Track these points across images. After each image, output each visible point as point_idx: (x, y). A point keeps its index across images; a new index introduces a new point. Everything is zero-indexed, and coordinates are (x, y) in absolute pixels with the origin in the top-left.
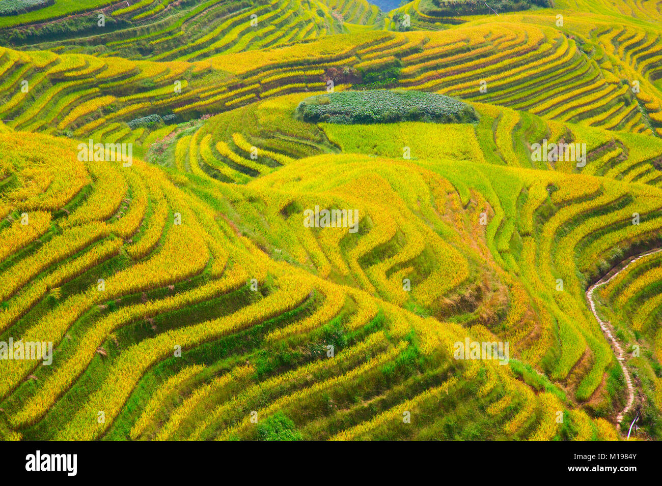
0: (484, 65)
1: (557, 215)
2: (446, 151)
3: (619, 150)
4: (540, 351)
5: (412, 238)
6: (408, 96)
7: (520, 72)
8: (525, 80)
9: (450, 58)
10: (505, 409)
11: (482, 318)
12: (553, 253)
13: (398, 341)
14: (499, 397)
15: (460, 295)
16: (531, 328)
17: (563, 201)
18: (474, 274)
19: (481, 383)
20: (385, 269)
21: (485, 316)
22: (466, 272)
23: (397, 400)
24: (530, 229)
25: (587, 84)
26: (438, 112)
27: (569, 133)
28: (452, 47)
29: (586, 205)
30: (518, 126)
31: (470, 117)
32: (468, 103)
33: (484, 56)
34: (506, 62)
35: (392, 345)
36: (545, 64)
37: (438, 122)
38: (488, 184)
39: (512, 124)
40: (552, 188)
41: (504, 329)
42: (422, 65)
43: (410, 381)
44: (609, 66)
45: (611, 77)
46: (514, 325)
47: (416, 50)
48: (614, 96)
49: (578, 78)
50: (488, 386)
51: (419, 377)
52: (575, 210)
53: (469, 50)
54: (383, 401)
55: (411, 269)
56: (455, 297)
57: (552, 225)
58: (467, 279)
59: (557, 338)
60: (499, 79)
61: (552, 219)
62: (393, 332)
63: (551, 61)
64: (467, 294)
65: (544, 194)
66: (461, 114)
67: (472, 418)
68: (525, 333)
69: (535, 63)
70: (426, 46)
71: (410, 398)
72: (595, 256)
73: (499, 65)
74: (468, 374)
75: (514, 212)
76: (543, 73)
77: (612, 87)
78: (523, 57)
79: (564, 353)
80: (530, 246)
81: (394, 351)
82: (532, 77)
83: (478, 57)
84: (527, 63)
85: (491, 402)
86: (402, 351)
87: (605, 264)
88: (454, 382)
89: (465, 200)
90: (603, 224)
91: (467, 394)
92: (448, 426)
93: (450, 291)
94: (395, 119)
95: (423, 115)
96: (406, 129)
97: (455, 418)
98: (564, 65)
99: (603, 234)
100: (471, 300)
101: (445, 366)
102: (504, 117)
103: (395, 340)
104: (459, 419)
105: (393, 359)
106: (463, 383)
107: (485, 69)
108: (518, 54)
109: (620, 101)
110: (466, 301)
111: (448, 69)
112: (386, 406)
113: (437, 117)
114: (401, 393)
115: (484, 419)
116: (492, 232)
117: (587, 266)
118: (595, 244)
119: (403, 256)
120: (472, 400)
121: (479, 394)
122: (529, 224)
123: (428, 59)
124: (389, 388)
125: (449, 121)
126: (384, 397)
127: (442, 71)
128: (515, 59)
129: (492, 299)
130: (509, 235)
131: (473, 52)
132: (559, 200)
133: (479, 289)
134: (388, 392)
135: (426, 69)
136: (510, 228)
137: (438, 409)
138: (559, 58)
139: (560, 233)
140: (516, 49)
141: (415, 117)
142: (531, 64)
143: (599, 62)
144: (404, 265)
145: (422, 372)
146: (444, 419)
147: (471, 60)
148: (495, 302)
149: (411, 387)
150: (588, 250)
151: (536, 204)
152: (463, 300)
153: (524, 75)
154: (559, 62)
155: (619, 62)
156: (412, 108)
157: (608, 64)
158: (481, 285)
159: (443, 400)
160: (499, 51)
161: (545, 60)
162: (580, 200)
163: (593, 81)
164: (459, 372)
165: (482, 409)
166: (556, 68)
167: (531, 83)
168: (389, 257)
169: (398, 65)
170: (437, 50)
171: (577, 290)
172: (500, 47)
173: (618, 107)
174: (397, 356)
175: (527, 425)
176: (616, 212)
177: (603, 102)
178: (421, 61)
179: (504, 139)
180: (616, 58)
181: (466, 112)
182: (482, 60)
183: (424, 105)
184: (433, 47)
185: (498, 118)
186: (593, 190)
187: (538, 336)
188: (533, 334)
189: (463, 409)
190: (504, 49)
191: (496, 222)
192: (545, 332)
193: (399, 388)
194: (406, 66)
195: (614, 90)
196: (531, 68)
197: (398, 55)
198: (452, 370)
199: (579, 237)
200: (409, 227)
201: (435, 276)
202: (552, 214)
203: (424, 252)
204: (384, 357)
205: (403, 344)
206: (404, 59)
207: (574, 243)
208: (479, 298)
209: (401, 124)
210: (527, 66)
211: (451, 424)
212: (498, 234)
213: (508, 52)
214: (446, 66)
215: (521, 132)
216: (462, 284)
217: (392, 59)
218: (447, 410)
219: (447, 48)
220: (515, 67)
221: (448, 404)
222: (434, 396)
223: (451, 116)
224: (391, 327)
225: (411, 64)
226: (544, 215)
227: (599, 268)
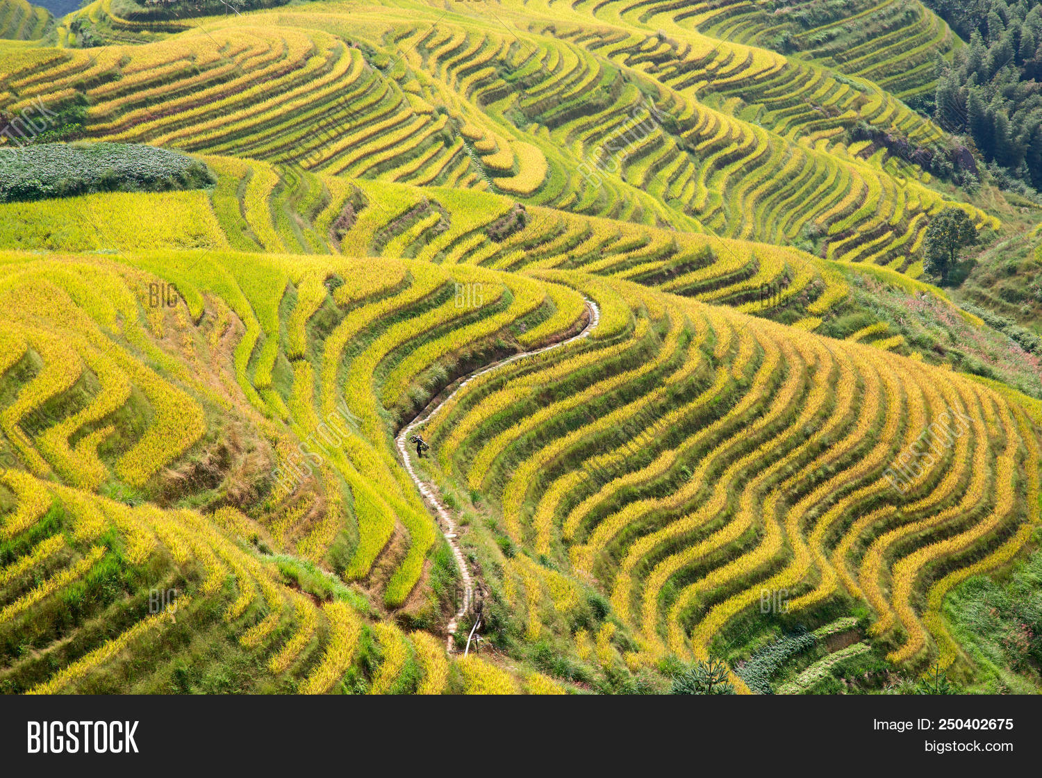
0: (222, 96)
1: (344, 323)
2: (165, 236)
3: (436, 216)
4: (326, 538)
5: (108, 380)
6: (96, 151)
7: (280, 104)
8: (289, 115)
9: (166, 87)
10: (269, 635)
11: (231, 495)
12: (341, 383)
13: (89, 547)
14: (259, 618)
15: (193, 463)
16: (309, 504)
17: (352, 301)
18: (214, 428)
19: (229, 599)
20: (67, 433)
21: (236, 492)
22: (201, 427)
23: (91, 643)
24: (302, 349)
25: (385, 116)
26: (148, 174)
27: (358, 195)
28: (168, 68)
29: (387, 305)
30: (278, 189)
31: (203, 179)
32: (198, 157)
33: (221, 81)
34: (257, 89)
35: (78, 555)
36: (318, 88)
37: (149, 191)
38: (232, 283)
39: (268, 186)
40: (332, 282)
41: (267, 510)
42: (122, 100)
43: (112, 610)
44: (417, 87)
45: (421, 104)
46: (283, 502)
47: (109, 77)
48: (427, 132)
49: (371, 107)
50: (241, 603)
51: (127, 601)
52: (370, 312)
53: (195, 72)
54: (68, 647)
55: (111, 429)
56: (186, 467)
57: (337, 340)
58: (204, 437)
59: (351, 514)
60: (249, 117)
61: (337, 330)
62: (80, 534)
63: (328, 84)
64: (204, 459)
65: (322, 292)
66: (185, 175)
67: (216, 655)
68: (301, 512)
69: (302, 89)
70: (126, 69)
71: (114, 637)
72: (405, 382)
73: (246, 94)
74: (207, 587)
75: (276, 324)
76: (316, 104)
77: (422, 119)
78: (283, 79)
79: (363, 537)
80: (304, 375)
81: (82, 564)
82: (300, 110)
83: (212, 84)
84: (290, 88)
85: (246, 626)
86: (96, 562)
87: (423, 393)
88: (185, 603)
89: (196, 312)
90: (414, 331)
91: (206, 619)
92: (179, 674)
93: (177, 459)
94: (77, 190)
95: (124, 180)
96: (98, 205)
97: (189, 660)
98: (347, 89)
99: (416, 346)
100: (212, 468)
101: (169, 579)
102: (255, 176)
103: (82, 547)
104: (196, 659)
105: (81, 577)
106: (199, 603)
107: (224, 102)
108: (275, 75)
109: (437, 140)
110: (203, 471)
111: (165, 104)
112: (73, 654)
113: (147, 183)
114: (97, 630)
115: (239, 655)
116: (243, 358)
117: (395, 398)
118: (405, 363)
119: (95, 410)
120: (215, 627)
121: (227, 617)
122: (301, 340)
123: (131, 90)
124: (76, 624)
125: (168, 187)
126: (70, 640)
127: (155, 108)
128: (271, 83)
129: (246, 464)
130: (270, 361)
131: (202, 75)
132: (345, 300)
133: (223, 451)
134: (75, 632)
135: (130, 107)
136: (271, 351)
137: (160, 649)
138: (339, 79)
139: (350, 351)
140: (271, 68)
141: (110, 185)
142: (297, 91)
143: (400, 81)
144: (98, 424)
145: (131, 593)
146: (172, 664)
147: (201, 88)
148: (250, 469)
149: (113, 619)
150: (394, 374)
151: (311, 309)
152: (199, 471)
153: (287, 107)
154: (340, 85)
155: (430, 80)
156: (105, 170)
157: (413, 85)
158: (226, 444)
159: (169, 634)
160: (244, 72)
161: (317, 82)
162: (377, 297)
163: (393, 112)
164: (192, 586)
165: (233, 639)
166: (336, 94)
167: (299, 119)
168: (73, 413)
169: (83, 103)
170: (144, 75)
171: (381, 436)
172: (244, 66)
173: (434, 150)
174: (88, 572)
175: (304, 656)
176: (433, 311)
177: (411, 143)
178: (120, 94)
179: (258, 211)
180: (426, 74)
181: (194, 172)
182: (219, 88)
183: (124, 164)
184: (137, 71)
185: (246, 177)
186: (396, 280)
187: (322, 515)
188: (313, 513)
189: (201, 643)
190: (251, 69)
191: (248, 342)
192: (332, 508)
193: (91, 624)
194: (95, 104)
195: (427, 123)
196: (297, 97)
197: (79, 86)
198: (180, 583)
199: (380, 355)
200: (104, 362)
201: (151, 436)
202: (336, 323)
203: (130, 401)
204: (65, 576)
205: (98, 552)
206: (91, 91)
207: (373, 364)
208: (224, 465)
209: (89, 197)
210: (290, 94)
211: (185, 669)
212: (253, 360)
213: (258, 73)
214: (162, 99)
215: (283, 197)
216: (196, 445)
217: (70, 93)
218: (175, 649)
219: (160, 70)
220: (272, 95)
221: (177, 638)
222: (153, 629)
223: (170, 179)
224: (76, 526)
225: (104, 99)
226: (323, 326)
227: (413, 399)
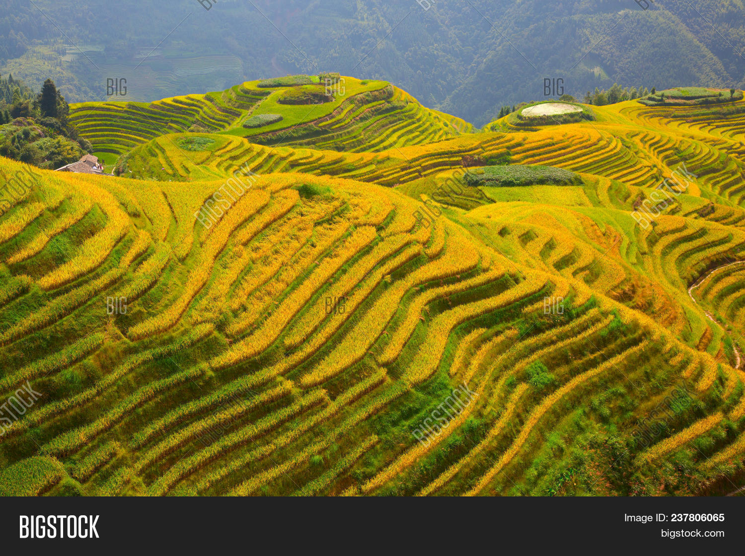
0: (564, 154)
1: (660, 241)
2: (568, 203)
3: (676, 204)
4: (679, 326)
5: (584, 252)
6: (535, 169)
7: (587, 159)
8: (591, 164)
9: (542, 150)
10: (680, 362)
12: (663, 266)
14: (675, 354)
15: (622, 289)
16: (670, 312)
17: (663, 232)
18: (629, 276)
19: (663, 344)
20: (572, 271)
21: (640, 304)
22: (624, 275)
23: (611, 355)
24: (646, 250)
25: (631, 167)
26: (558, 178)
27: (642, 193)
28: (543, 142)
29: (678, 235)
30: (610, 188)
31: (579, 182)
32: (576, 173)
33: (564, 148)
34: (578, 152)
35: (603, 318)
36: (603, 154)
37: (558, 185)
38: (613, 220)
39: (607, 186)
40: (654, 224)
42: (524, 154)
43: (618, 342)
45: (645, 163)
46: (659, 310)
47: (519, 145)
48: (649, 175)
49: (625, 163)
50: (668, 346)
51: (624, 339)
52: (671, 238)
53: (553, 144)
55: (587, 272)
56: (619, 291)
57: (659, 248)
58: (625, 279)
60: (574, 164)
61: (657, 244)
62: (603, 309)
63: (607, 152)
64: (626, 288)
65: (650, 228)
66: (573, 179)
67: (660, 367)
68: (668, 315)
69: (596, 153)
70: (526, 142)
71: (620, 354)
72: (689, 268)
73: (574, 154)
74: (655, 337)
75: (634, 239)
76: (602, 160)
77: (647, 169)
78: (589, 149)
80: (648, 260)
81: (606, 322)
82: (595, 162)
83: (560, 149)
84: (592, 153)
85: (671, 357)
86: (611, 321)
87: (696, 274)
88: (647, 343)
89: (603, 230)
90: (691, 247)
91: (656, 351)
92: (646, 373)
93: (616, 287)
94: (529, 183)
95: (548, 180)
96: (537, 189)
97: (650, 368)
98: (615, 155)
99: (692, 254)
100: (630, 293)
102: (600, 183)
103: (605, 314)
104: (652, 368)
105: (606, 327)
106: (652, 344)
107: (565, 157)
108: (586, 147)
109: (652, 178)
110: (626, 294)
111: (541, 157)
113: (557, 182)
114: (613, 350)
115: (669, 368)
116: (624, 251)
117: (685, 274)
118: (687, 260)
119: (581, 263)
120: (659, 355)
121: (663, 351)
122: (645, 247)
123: (528, 150)
124: (605, 346)
125: (565, 184)
126: (603, 352)
127: (537, 158)
128: (584, 151)
129: (643, 293)
130: (634, 253)
131: (556, 146)
132: (660, 232)
133: (633, 286)
134: (605, 349)
135: (527, 157)
136: (634, 250)
137: (638, 360)
138: (611, 150)
139: (664, 254)
140: (584, 144)
141: (542, 182)
142: (594, 154)
143: (636, 153)
144: (582, 269)
145: (625, 336)
146: (643, 368)
147: (555, 151)
148: (644, 294)
149: (619, 346)
150: (683, 264)
151: (647, 234)
152: (625, 293)
153: (590, 160)
154: (612, 153)
155: (648, 154)
156: (540, 176)
157: (641, 155)
158: (634, 283)
159: (641, 355)
160: (573, 145)
161: (603, 151)
162: (673, 231)
163: (634, 165)
164: (648, 336)
165: (666, 361)
166: (610, 157)
167: (595, 166)
168: (572, 264)
169: (509, 154)
170: (533, 145)
171: (684, 289)
172: (573, 143)
173: (652, 182)
174: (608, 325)
175: (696, 373)
177: (642, 179)
178: (523, 152)
179: (604, 196)
180: (646, 151)
181: (576, 179)
182: (563, 151)
183: (547, 174)
184: (530, 143)
185: (597, 182)
186: (681, 225)
187: (675, 318)
188: (672, 316)
189: (654, 361)
190: (576, 144)
191: (625, 244)
192: (679, 315)
193: (612, 346)
194: (514, 155)
195: (649, 171)
196: (594, 156)
197: (508, 148)
198: (644, 335)
199: (677, 256)
200: (581, 245)
201: (602, 276)
202: (656, 241)
203: (594, 261)
204: (600, 325)
205: (611, 317)
206: (513, 150)
207: (674, 259)
208: (634, 292)
209: (534, 187)
210: (591, 155)
211: (648, 371)
212: (627, 253)
213: (579, 146)
214: (540, 155)
215: (613, 192)
216: (622, 282)
217: (504, 150)
218: (644, 362)
219: (539, 143)
220: (584, 155)
221: (644, 358)
222: (635, 352)
223: (567, 181)
224: (601, 305)
225: (517, 153)
226: (652, 242)
227: (692, 276)
